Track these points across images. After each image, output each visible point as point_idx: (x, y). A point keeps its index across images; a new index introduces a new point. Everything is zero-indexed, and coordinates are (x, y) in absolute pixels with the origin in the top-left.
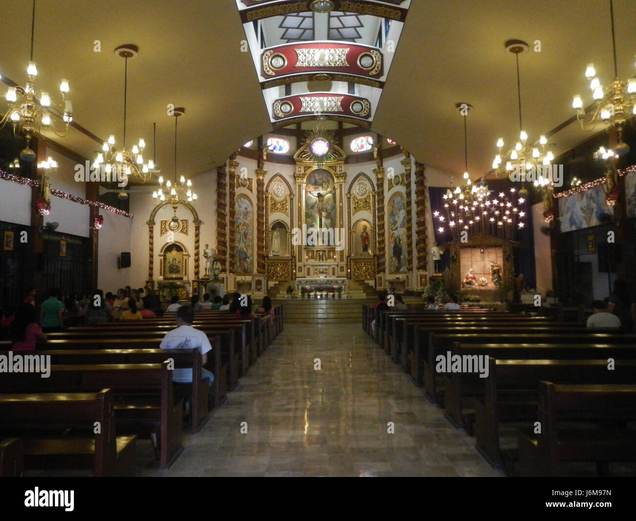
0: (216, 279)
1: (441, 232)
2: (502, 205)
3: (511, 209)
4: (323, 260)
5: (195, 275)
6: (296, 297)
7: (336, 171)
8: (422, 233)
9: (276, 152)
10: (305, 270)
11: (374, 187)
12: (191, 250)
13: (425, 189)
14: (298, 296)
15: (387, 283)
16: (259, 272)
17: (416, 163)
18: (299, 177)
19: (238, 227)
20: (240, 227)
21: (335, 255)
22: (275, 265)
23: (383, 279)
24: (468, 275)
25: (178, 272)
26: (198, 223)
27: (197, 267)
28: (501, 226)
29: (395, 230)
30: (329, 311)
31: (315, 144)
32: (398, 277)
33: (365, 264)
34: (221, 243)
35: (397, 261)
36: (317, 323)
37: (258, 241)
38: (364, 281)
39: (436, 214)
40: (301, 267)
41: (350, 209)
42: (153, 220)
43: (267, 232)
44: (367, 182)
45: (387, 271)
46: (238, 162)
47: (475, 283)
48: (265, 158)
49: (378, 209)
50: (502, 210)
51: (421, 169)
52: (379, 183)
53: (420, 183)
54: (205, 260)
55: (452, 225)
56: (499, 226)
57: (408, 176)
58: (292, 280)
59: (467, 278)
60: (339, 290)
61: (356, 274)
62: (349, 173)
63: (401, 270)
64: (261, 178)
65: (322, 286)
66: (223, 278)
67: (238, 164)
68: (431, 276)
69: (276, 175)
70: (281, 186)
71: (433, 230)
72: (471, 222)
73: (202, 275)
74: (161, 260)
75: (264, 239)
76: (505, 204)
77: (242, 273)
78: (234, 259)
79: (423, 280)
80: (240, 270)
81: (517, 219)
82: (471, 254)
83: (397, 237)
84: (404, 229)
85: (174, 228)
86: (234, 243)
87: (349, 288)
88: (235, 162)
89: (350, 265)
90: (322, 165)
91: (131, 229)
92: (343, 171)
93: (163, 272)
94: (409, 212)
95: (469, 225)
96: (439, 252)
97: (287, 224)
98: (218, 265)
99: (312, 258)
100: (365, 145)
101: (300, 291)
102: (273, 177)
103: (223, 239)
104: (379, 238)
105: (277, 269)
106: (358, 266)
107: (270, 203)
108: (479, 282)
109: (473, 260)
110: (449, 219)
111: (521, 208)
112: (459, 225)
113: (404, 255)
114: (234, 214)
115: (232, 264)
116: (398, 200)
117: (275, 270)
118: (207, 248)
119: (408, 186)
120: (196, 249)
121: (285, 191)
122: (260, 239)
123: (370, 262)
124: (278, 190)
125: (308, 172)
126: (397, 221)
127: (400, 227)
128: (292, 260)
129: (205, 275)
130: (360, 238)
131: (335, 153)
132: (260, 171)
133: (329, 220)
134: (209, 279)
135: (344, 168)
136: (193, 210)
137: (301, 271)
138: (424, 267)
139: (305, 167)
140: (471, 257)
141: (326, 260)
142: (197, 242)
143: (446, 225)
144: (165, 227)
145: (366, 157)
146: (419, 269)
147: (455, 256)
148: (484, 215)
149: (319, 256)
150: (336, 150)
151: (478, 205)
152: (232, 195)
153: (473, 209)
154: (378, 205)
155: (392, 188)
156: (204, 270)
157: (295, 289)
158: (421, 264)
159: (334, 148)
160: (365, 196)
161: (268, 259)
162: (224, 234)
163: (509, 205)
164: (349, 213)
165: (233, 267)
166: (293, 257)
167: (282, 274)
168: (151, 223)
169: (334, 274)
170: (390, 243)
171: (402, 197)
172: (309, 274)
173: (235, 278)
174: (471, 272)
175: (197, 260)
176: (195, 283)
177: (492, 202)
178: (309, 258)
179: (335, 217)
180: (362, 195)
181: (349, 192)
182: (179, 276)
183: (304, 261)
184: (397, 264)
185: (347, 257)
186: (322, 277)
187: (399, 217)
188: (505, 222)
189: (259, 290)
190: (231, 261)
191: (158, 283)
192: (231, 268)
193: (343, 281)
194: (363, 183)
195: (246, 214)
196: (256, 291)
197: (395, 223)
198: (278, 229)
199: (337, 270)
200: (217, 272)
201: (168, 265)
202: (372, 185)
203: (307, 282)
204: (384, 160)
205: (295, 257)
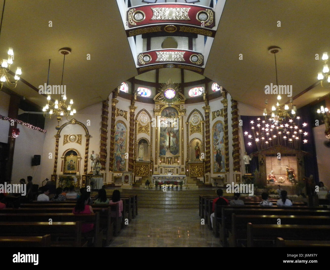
0: (97, 174)
1: (249, 145)
2: (291, 127)
3: (297, 130)
4: (170, 164)
5: (85, 172)
6: (152, 188)
7: (179, 108)
8: (236, 145)
9: (143, 96)
10: (159, 170)
11: (203, 118)
12: (83, 155)
13: (238, 117)
14: (153, 187)
15: (212, 179)
16: (129, 171)
17: (232, 101)
18: (156, 111)
19: (116, 141)
20: (118, 141)
21: (178, 160)
22: (140, 166)
23: (209, 177)
24: (270, 175)
25: (73, 169)
26: (88, 137)
27: (86, 166)
28: (291, 141)
29: (217, 145)
30: (174, 199)
31: (167, 92)
32: (219, 175)
33: (197, 167)
34: (103, 150)
35: (218, 165)
36: (165, 208)
37: (129, 151)
38: (196, 178)
39: (246, 133)
40: (157, 168)
41: (188, 132)
42: (59, 135)
43: (136, 145)
44: (199, 115)
45: (212, 171)
46: (118, 100)
47: (275, 181)
48: (135, 98)
49: (206, 132)
50: (292, 131)
51: (236, 104)
52: (206, 115)
53: (235, 113)
54: (91, 161)
55: (258, 141)
56: (290, 141)
57: (226, 110)
58: (150, 176)
59: (270, 177)
60: (181, 183)
61: (192, 173)
62: (187, 109)
63: (222, 171)
64: (133, 111)
65: (169, 180)
66: (103, 174)
67: (118, 101)
68: (243, 175)
69: (142, 110)
70: (145, 116)
71: (244, 144)
72: (270, 139)
73: (88, 172)
74: (62, 161)
75: (133, 150)
76: (294, 127)
77: (118, 171)
78: (112, 162)
79: (238, 178)
80: (117, 169)
81: (302, 137)
82: (271, 161)
83: (218, 149)
84: (223, 144)
85: (72, 140)
86: (113, 151)
87: (187, 182)
88: (116, 100)
89: (188, 167)
90: (171, 104)
91: (44, 140)
92: (184, 108)
93: (63, 169)
94: (226, 133)
95: (269, 141)
96: (248, 159)
97: (148, 141)
98: (99, 165)
99: (164, 162)
100: (198, 92)
101: (154, 184)
102: (140, 111)
103: (104, 148)
104: (206, 150)
105: (141, 169)
106: (193, 168)
107: (138, 127)
108: (279, 180)
109: (273, 165)
110: (255, 137)
111: (304, 129)
112: (262, 141)
113: (223, 161)
114: (114, 132)
115: (111, 165)
116: (219, 126)
117: (139, 170)
118: (93, 153)
119: (226, 116)
120: (86, 154)
121: (148, 120)
122: (131, 150)
123: (201, 166)
124: (143, 119)
125: (163, 108)
126: (218, 139)
127: (221, 143)
128: (151, 163)
129: (90, 172)
130: (194, 150)
131: (179, 97)
132: (132, 106)
133: (175, 139)
134: (92, 174)
135: (185, 106)
136: (86, 129)
137: (157, 170)
138: (238, 169)
139: (160, 106)
140: (271, 163)
141: (173, 164)
142: (87, 149)
143: (253, 141)
144: (67, 139)
145: (198, 100)
146: (234, 170)
147: (262, 161)
148: (279, 134)
149: (168, 161)
150: (180, 96)
151: (275, 128)
152: (113, 120)
153: (271, 130)
154: (206, 129)
155: (214, 118)
156: (91, 168)
157: (151, 182)
158: (237, 166)
159: (178, 94)
160: (197, 124)
161: (136, 162)
162: (105, 144)
163: (296, 127)
164: (188, 134)
165: (112, 167)
166: (152, 161)
167: (144, 172)
168: (58, 136)
169: (177, 173)
170: (214, 153)
171: (221, 124)
172: (161, 173)
173: (113, 174)
174: (272, 173)
175: (86, 162)
176: (84, 177)
177: (284, 126)
178: (162, 162)
179: (179, 137)
180: (196, 123)
181: (188, 121)
182: (74, 172)
183: (158, 164)
184: (218, 167)
185: (186, 162)
186: (169, 175)
187: (220, 137)
188: (294, 139)
189: (127, 182)
190: (111, 163)
191: (59, 177)
192: (110, 167)
193: (184, 178)
194: (196, 116)
195: (122, 133)
196: (124, 183)
197: (217, 140)
198: (142, 143)
199: (180, 170)
200: (98, 170)
201: (67, 164)
202: (202, 117)
203: (159, 178)
204: (209, 101)
205: (153, 162)
